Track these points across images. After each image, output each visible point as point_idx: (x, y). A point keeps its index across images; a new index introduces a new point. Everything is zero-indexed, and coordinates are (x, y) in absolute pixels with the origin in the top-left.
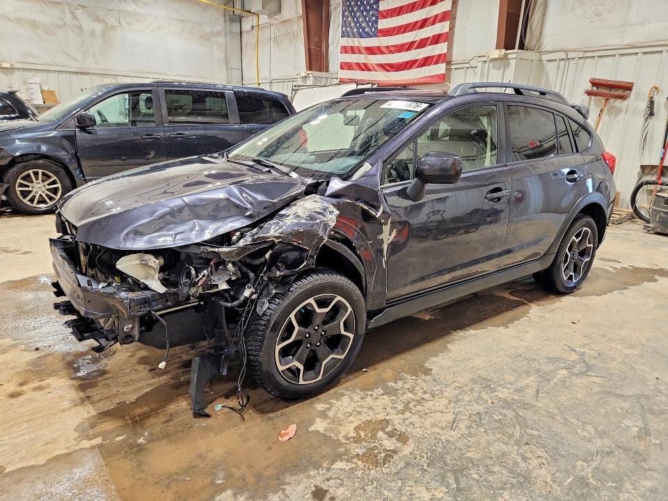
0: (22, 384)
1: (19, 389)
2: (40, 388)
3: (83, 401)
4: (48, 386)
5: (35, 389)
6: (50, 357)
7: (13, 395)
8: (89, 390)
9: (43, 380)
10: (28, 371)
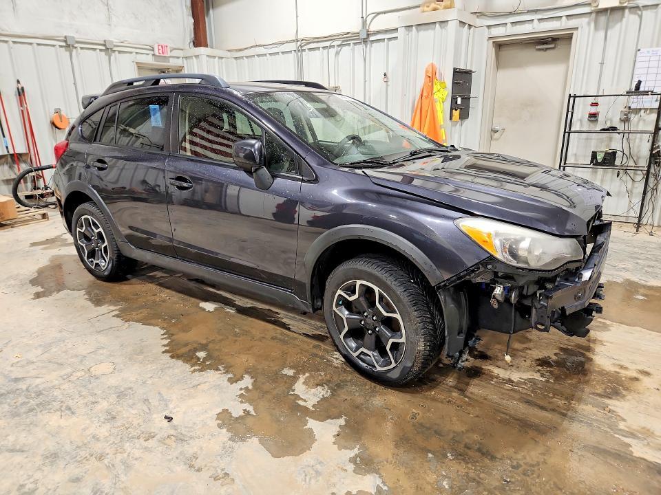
0: (637, 379)
1: (640, 376)
2: (622, 367)
3: (595, 341)
4: (614, 365)
5: (626, 369)
6: (599, 392)
7: (647, 374)
8: (584, 344)
9: (616, 372)
10: (627, 389)
